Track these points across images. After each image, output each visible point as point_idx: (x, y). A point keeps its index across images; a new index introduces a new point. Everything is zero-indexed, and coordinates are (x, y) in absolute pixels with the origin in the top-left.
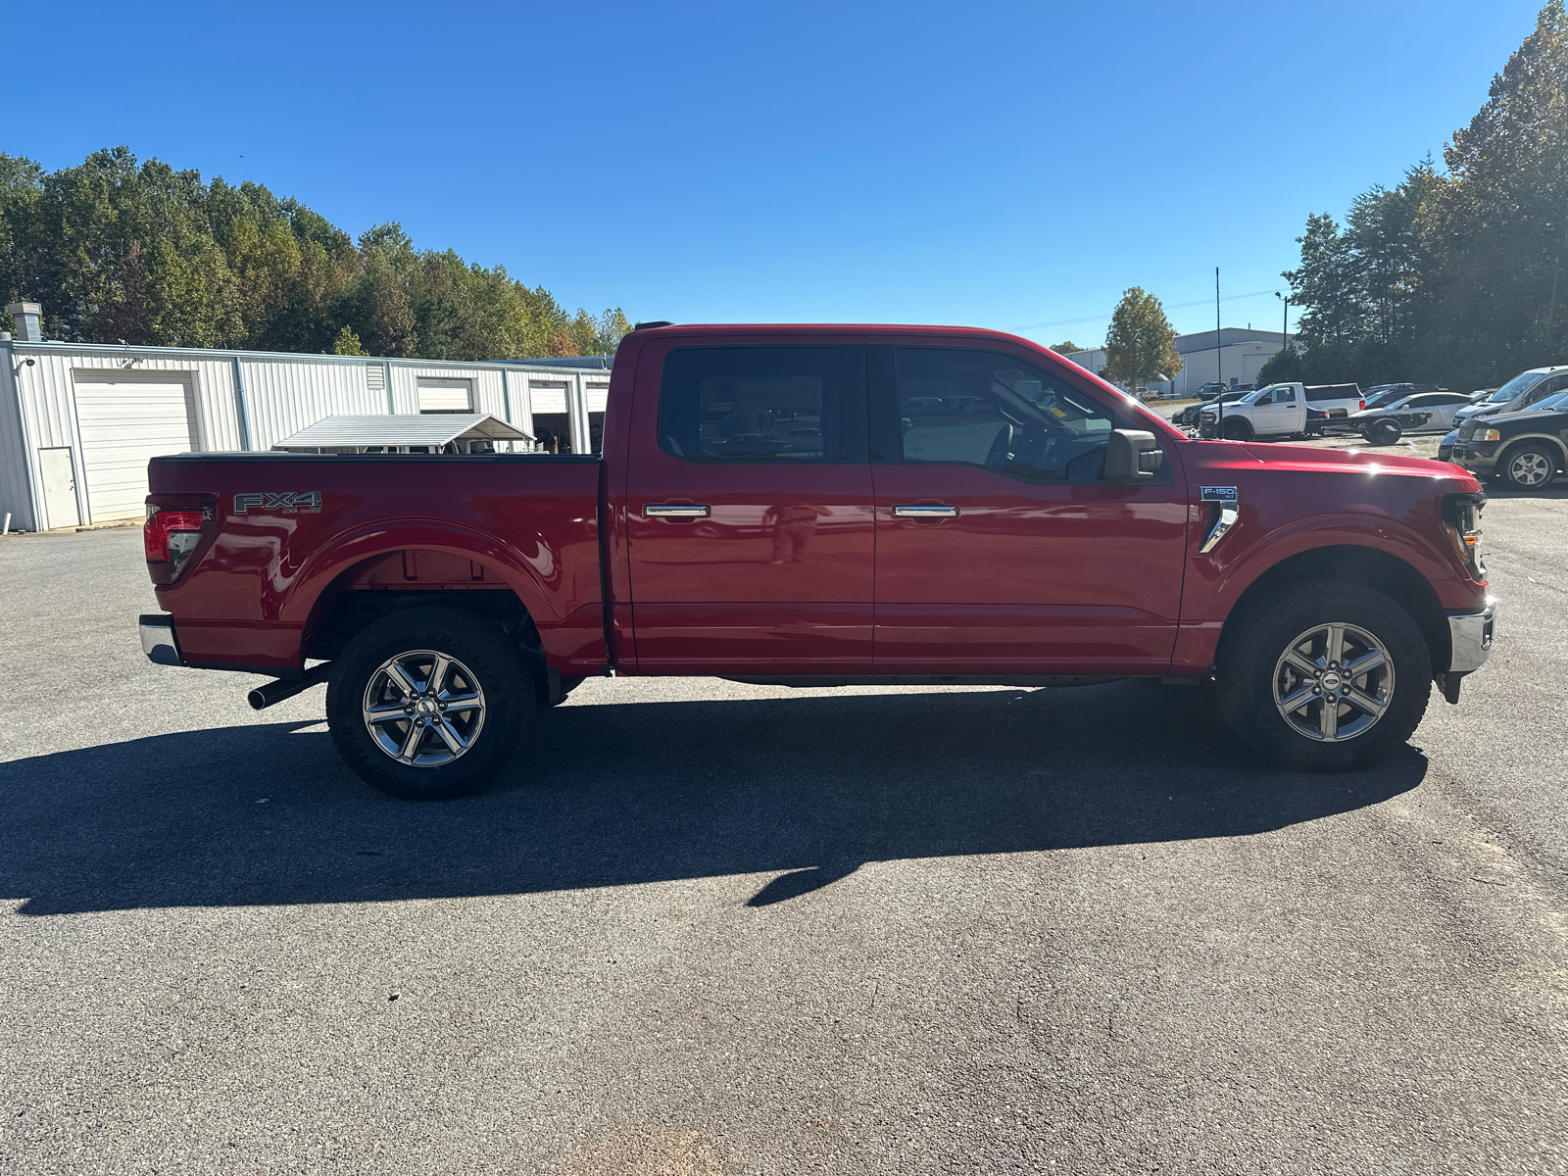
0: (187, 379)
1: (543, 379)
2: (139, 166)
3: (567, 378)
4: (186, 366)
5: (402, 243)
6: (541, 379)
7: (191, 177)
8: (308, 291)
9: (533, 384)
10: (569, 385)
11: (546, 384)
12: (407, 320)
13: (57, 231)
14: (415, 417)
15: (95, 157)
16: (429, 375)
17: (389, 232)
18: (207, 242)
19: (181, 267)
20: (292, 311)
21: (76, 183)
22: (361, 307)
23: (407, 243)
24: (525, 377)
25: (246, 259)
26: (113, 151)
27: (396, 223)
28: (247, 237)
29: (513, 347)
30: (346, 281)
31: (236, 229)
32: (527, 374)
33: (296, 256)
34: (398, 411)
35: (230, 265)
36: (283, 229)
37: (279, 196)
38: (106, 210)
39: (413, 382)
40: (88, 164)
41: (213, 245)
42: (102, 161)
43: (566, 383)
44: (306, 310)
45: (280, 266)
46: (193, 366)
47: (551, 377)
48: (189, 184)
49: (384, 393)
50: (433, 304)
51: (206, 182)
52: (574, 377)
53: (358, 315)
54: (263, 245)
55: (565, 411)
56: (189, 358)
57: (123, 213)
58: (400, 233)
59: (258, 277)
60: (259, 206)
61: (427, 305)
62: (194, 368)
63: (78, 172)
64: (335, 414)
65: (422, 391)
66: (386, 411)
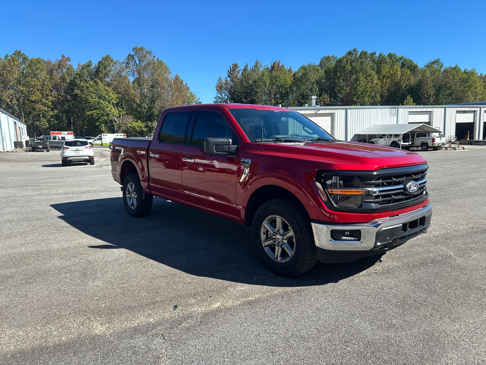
0: (332, 115)
1: (463, 110)
2: (359, 53)
3: (475, 109)
4: (332, 111)
5: (440, 65)
6: (462, 110)
7: (373, 54)
8: (401, 85)
9: (458, 112)
10: (476, 112)
11: (465, 112)
12: (432, 92)
13: (336, 74)
14: (406, 125)
15: (348, 53)
16: (413, 111)
17: (436, 62)
18: (373, 73)
19: (364, 81)
20: (395, 92)
21: (342, 61)
22: (417, 88)
23: (441, 65)
24: (455, 110)
25: (384, 77)
26: (353, 50)
27: (439, 58)
28: (385, 70)
29: (472, 98)
30: (413, 81)
31: (382, 68)
32: (456, 109)
33: (399, 74)
34: (400, 123)
35: (379, 79)
36: (397, 66)
37: (398, 56)
38: (349, 67)
39: (407, 113)
40: (346, 55)
41: (374, 74)
42: (349, 53)
43: (475, 111)
44: (400, 91)
45: (394, 78)
46: (334, 111)
47: (467, 109)
48: (372, 56)
49: (395, 117)
50: (443, 85)
51: (377, 55)
52: (479, 109)
53: (415, 91)
54: (389, 72)
55: (472, 122)
56: (333, 109)
57: (353, 67)
58: (440, 61)
59: (386, 82)
60: (392, 60)
61: (441, 86)
62: (334, 112)
63: (343, 58)
64: (377, 124)
65: (410, 116)
66: (395, 123)
